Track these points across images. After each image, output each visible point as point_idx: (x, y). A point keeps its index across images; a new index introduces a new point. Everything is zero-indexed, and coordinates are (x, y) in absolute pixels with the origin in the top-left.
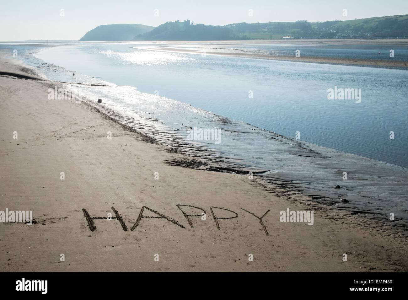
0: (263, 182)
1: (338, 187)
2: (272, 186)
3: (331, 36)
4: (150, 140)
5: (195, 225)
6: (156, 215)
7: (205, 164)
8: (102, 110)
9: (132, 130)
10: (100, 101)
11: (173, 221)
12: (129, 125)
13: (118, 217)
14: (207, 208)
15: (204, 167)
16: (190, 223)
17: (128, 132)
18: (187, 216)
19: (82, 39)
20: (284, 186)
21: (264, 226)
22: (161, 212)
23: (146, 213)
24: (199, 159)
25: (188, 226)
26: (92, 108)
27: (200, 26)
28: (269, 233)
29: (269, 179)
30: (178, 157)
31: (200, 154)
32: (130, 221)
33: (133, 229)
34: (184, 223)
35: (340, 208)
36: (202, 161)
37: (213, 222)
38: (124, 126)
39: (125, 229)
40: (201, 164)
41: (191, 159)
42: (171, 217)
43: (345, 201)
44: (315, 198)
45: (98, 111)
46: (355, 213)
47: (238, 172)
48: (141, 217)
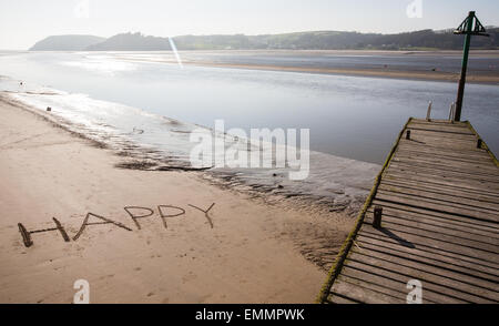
0: (209, 177)
1: (275, 175)
2: (217, 180)
3: (264, 47)
4: (101, 146)
5: (142, 226)
6: (102, 221)
7: (155, 165)
8: (50, 118)
9: (81, 136)
10: (49, 109)
11: (120, 225)
12: (78, 131)
13: (60, 228)
14: (155, 208)
15: (154, 168)
16: (138, 225)
17: (77, 139)
18: (134, 218)
19: (31, 49)
20: (228, 179)
21: (209, 219)
22: (107, 216)
23: (92, 219)
24: (149, 160)
25: (134, 228)
26: (40, 116)
27: (151, 38)
28: (215, 225)
29: (215, 174)
30: (128, 160)
31: (150, 155)
32: (73, 230)
33: (75, 239)
34: (131, 225)
35: (276, 193)
36: (152, 162)
37: (160, 221)
38: (73, 133)
39: (67, 239)
40: (151, 165)
41: (141, 161)
42: (118, 221)
43: (281, 187)
44: (255, 187)
45: (46, 119)
46: (289, 196)
47: (186, 170)
48: (85, 224)
